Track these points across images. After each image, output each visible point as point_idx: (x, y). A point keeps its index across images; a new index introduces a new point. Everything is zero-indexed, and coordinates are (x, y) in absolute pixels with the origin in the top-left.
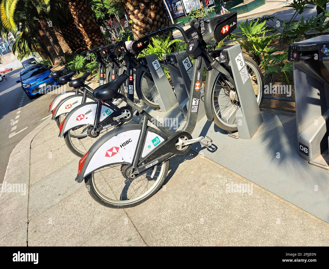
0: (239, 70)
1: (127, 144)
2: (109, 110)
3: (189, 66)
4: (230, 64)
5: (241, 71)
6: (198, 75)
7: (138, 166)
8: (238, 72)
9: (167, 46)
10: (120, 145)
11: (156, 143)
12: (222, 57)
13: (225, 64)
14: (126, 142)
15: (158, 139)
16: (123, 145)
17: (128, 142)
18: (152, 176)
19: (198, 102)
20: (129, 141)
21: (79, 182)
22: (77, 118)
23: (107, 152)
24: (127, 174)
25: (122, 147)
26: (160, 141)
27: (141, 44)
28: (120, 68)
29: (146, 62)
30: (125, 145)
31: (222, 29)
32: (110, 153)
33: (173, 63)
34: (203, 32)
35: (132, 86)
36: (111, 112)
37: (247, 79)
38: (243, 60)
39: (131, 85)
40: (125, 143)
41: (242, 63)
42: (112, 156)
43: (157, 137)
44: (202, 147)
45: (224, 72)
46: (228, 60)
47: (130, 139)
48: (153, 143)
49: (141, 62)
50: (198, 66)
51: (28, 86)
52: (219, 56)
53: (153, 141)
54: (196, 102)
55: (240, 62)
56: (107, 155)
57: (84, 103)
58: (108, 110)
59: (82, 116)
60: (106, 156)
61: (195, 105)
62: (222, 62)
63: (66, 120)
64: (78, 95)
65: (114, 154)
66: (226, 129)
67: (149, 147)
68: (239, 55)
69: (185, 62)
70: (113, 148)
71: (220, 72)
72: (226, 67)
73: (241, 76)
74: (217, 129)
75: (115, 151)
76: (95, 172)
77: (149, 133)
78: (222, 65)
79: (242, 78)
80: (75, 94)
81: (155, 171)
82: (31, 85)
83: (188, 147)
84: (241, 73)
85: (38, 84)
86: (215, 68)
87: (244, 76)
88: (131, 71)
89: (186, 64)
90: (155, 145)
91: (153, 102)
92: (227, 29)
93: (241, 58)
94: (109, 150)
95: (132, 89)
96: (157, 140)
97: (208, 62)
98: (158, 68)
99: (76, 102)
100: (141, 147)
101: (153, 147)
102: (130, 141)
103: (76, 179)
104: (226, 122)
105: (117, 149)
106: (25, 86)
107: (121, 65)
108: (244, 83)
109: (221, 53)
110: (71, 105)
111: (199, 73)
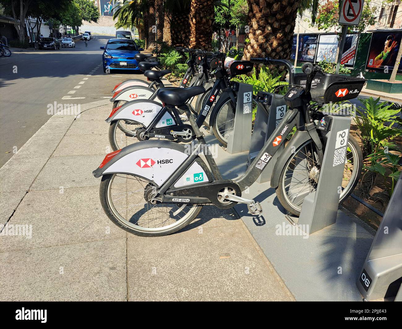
0: (336, 148)
1: (166, 163)
2: (171, 121)
3: (282, 115)
4: (329, 135)
5: (338, 150)
6: (284, 129)
7: (165, 193)
8: (333, 149)
9: (272, 85)
10: (158, 161)
11: (198, 179)
12: (323, 122)
13: (322, 132)
14: (166, 160)
15: (202, 176)
16: (161, 162)
17: (167, 161)
18: (175, 214)
19: (268, 159)
20: (169, 161)
21: (95, 176)
22: (134, 111)
23: (140, 160)
24: (149, 195)
25: (158, 164)
26: (202, 180)
27: (242, 67)
28: (207, 82)
29: (237, 89)
30: (162, 163)
31: (338, 90)
32: (143, 163)
33: (266, 103)
34: (316, 84)
35: (210, 107)
36: (172, 124)
37: (341, 163)
38: (346, 138)
39: (208, 106)
40: (164, 160)
41: (343, 141)
42: (143, 167)
43: (202, 173)
44: (248, 213)
45: (317, 140)
46: (328, 130)
47: (172, 160)
48: (195, 177)
49: (232, 86)
50: (289, 118)
51: (109, 57)
52: (320, 119)
53: (196, 175)
54: (266, 158)
55: (342, 139)
56: (139, 164)
57: (151, 100)
58: (170, 119)
59: (140, 112)
60: (137, 164)
61: (263, 161)
62: (320, 128)
63: (122, 108)
64: (149, 89)
65: (146, 166)
66: (286, 207)
67: (188, 179)
68: (344, 131)
69: (279, 109)
70: (148, 159)
71: (312, 139)
72: (322, 137)
73: (335, 155)
74: (276, 202)
75: (149, 163)
76: (117, 175)
77: (195, 164)
78: (319, 131)
79: (334, 158)
80: (148, 87)
81: (181, 210)
82: (112, 57)
83: (231, 204)
84: (336, 152)
85: (119, 60)
86: (308, 131)
87: (338, 158)
88: (216, 91)
89: (280, 112)
90: (195, 181)
91: (223, 136)
92: (344, 93)
93: (345, 135)
94: (143, 160)
95: (208, 111)
96: (200, 177)
97: (303, 120)
98: (248, 102)
99: (143, 96)
100: (179, 174)
101: (191, 182)
102: (171, 162)
103: (94, 172)
104: (290, 199)
105: (153, 163)
106: (107, 56)
107: (210, 79)
108: (334, 166)
109: (323, 118)
110: (137, 96)
111: (287, 127)
